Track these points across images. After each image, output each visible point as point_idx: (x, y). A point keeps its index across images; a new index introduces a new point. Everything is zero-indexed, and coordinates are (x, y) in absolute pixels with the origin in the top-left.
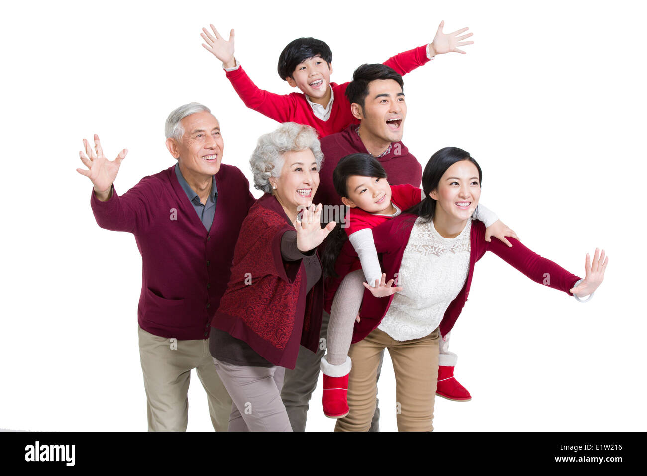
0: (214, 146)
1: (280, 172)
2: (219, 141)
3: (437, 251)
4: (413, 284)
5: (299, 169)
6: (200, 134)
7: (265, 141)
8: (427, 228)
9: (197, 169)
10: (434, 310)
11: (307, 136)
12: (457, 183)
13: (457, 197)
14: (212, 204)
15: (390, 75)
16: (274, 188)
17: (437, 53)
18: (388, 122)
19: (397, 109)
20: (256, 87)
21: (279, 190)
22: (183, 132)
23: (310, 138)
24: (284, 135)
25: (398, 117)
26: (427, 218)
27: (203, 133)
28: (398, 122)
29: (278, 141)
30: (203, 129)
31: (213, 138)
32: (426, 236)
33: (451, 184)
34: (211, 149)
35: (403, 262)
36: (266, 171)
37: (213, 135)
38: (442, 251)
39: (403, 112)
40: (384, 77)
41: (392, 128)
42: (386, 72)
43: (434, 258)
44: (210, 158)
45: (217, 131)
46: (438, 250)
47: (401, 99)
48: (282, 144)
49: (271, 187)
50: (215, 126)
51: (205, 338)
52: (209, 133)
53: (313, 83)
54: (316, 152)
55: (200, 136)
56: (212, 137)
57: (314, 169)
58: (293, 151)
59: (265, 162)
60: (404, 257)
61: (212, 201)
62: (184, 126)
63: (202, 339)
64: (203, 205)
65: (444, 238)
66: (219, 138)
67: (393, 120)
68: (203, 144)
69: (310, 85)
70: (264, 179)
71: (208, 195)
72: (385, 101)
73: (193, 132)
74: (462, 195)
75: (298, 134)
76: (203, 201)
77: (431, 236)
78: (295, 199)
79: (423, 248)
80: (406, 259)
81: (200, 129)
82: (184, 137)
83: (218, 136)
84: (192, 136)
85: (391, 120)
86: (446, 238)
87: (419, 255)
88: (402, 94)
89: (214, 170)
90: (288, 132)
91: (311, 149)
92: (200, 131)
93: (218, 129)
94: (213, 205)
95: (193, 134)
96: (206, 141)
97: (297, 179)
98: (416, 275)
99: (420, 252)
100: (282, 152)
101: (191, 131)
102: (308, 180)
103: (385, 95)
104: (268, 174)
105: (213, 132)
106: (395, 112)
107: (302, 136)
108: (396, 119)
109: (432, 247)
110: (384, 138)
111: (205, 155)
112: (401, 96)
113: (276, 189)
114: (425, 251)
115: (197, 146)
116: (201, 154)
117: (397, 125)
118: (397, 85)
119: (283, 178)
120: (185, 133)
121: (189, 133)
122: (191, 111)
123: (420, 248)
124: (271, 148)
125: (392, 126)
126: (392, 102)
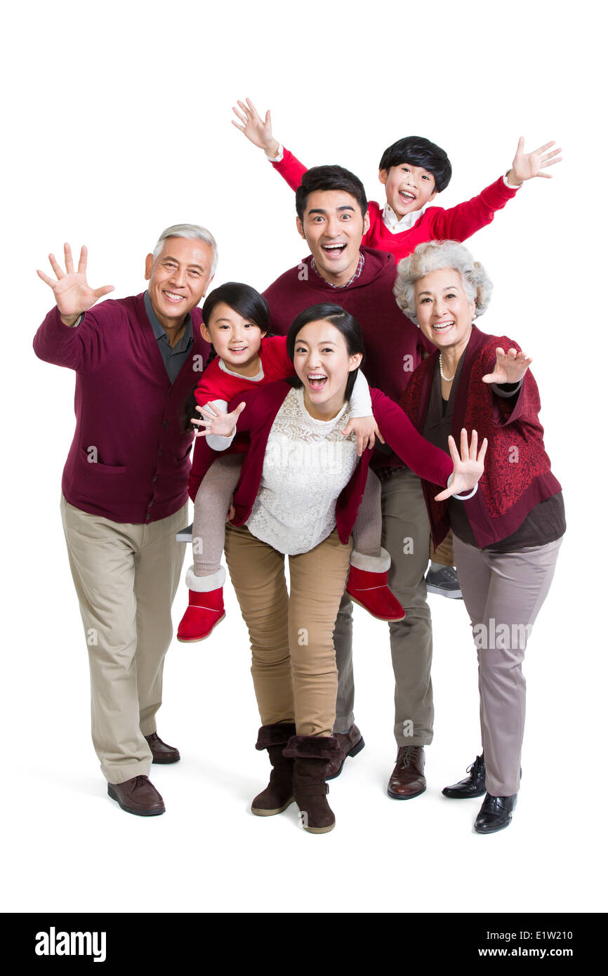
3: (305, 434)
8: (296, 403)
10: (313, 515)
13: (306, 368)
18: (325, 248)
27: (176, 264)
32: (294, 413)
38: (311, 435)
46: (307, 434)
51: (148, 523)
53: (404, 193)
55: (171, 265)
65: (313, 419)
69: (400, 192)
72: (319, 220)
73: (166, 256)
77: (299, 414)
79: (289, 429)
86: (315, 418)
87: (284, 438)
95: (165, 259)
99: (286, 434)
123: (286, 427)
126: (329, 222)
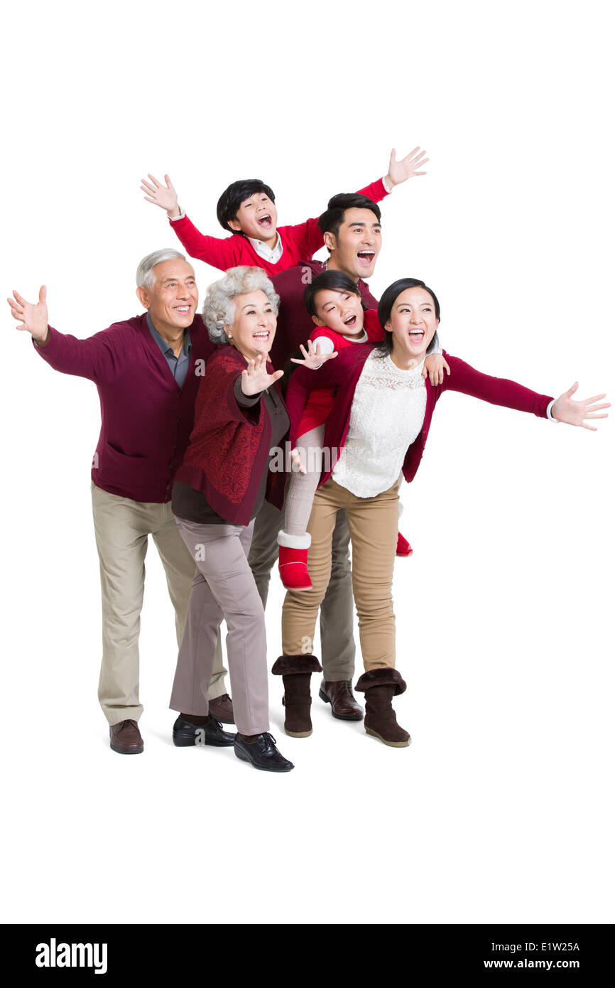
0: (187, 296)
1: (233, 317)
2: (193, 292)
3: (392, 384)
4: (367, 421)
5: (253, 312)
6: (172, 282)
7: (213, 289)
9: (169, 320)
11: (255, 277)
12: (408, 311)
13: (409, 325)
14: (186, 358)
15: (367, 204)
16: (230, 336)
17: (395, 183)
18: (359, 255)
19: (371, 241)
20: (201, 234)
21: (235, 338)
22: (154, 280)
23: (259, 279)
24: (231, 279)
25: (370, 250)
26: (383, 351)
27: (175, 282)
28: (371, 256)
29: (225, 287)
30: (176, 278)
31: (185, 288)
32: (381, 367)
33: (402, 311)
34: (184, 299)
35: (356, 396)
36: (218, 320)
37: (186, 284)
38: (398, 383)
39: (377, 246)
40: (360, 206)
41: (363, 263)
42: (363, 201)
43: (390, 391)
44: (183, 309)
45: (191, 280)
46: (394, 383)
47: (377, 231)
48: (229, 288)
49: (227, 336)
50: (189, 275)
51: (166, 502)
52: (182, 283)
54: (270, 294)
55: (173, 285)
56: (185, 286)
57: (269, 311)
58: (242, 294)
59: (216, 310)
60: (356, 390)
61: (185, 354)
62: (156, 273)
63: (162, 503)
64: (176, 358)
65: (399, 369)
66: (193, 287)
67: (366, 252)
68: (175, 294)
70: (219, 329)
71: (181, 348)
72: (359, 230)
73: (165, 280)
74: (412, 321)
75: (245, 275)
76: (177, 354)
77: (386, 368)
78: (252, 345)
79: (377, 381)
80: (359, 392)
81: (172, 277)
82: (155, 286)
83: (192, 285)
84: (164, 285)
85: (363, 252)
87: (372, 389)
88: (379, 225)
89: (186, 322)
90: (235, 276)
91: (264, 291)
92: (173, 280)
93: (192, 277)
94: (186, 360)
95: (165, 282)
96: (178, 292)
97: (251, 323)
98: (370, 411)
99: (374, 385)
100: (233, 296)
101: (163, 279)
102: (263, 322)
103: (361, 224)
104: (221, 322)
105: (186, 281)
106: (369, 244)
107: (249, 277)
108: (369, 252)
109: (387, 380)
110: (353, 271)
111: (177, 305)
112: (378, 228)
113: (232, 338)
114: (379, 385)
115: (169, 296)
116: (172, 304)
117: (369, 260)
118: (373, 216)
119: (238, 324)
120: (157, 281)
121: (161, 282)
122: (165, 258)
123: (374, 380)
124: (219, 294)
125: (364, 260)
126: (366, 233)
